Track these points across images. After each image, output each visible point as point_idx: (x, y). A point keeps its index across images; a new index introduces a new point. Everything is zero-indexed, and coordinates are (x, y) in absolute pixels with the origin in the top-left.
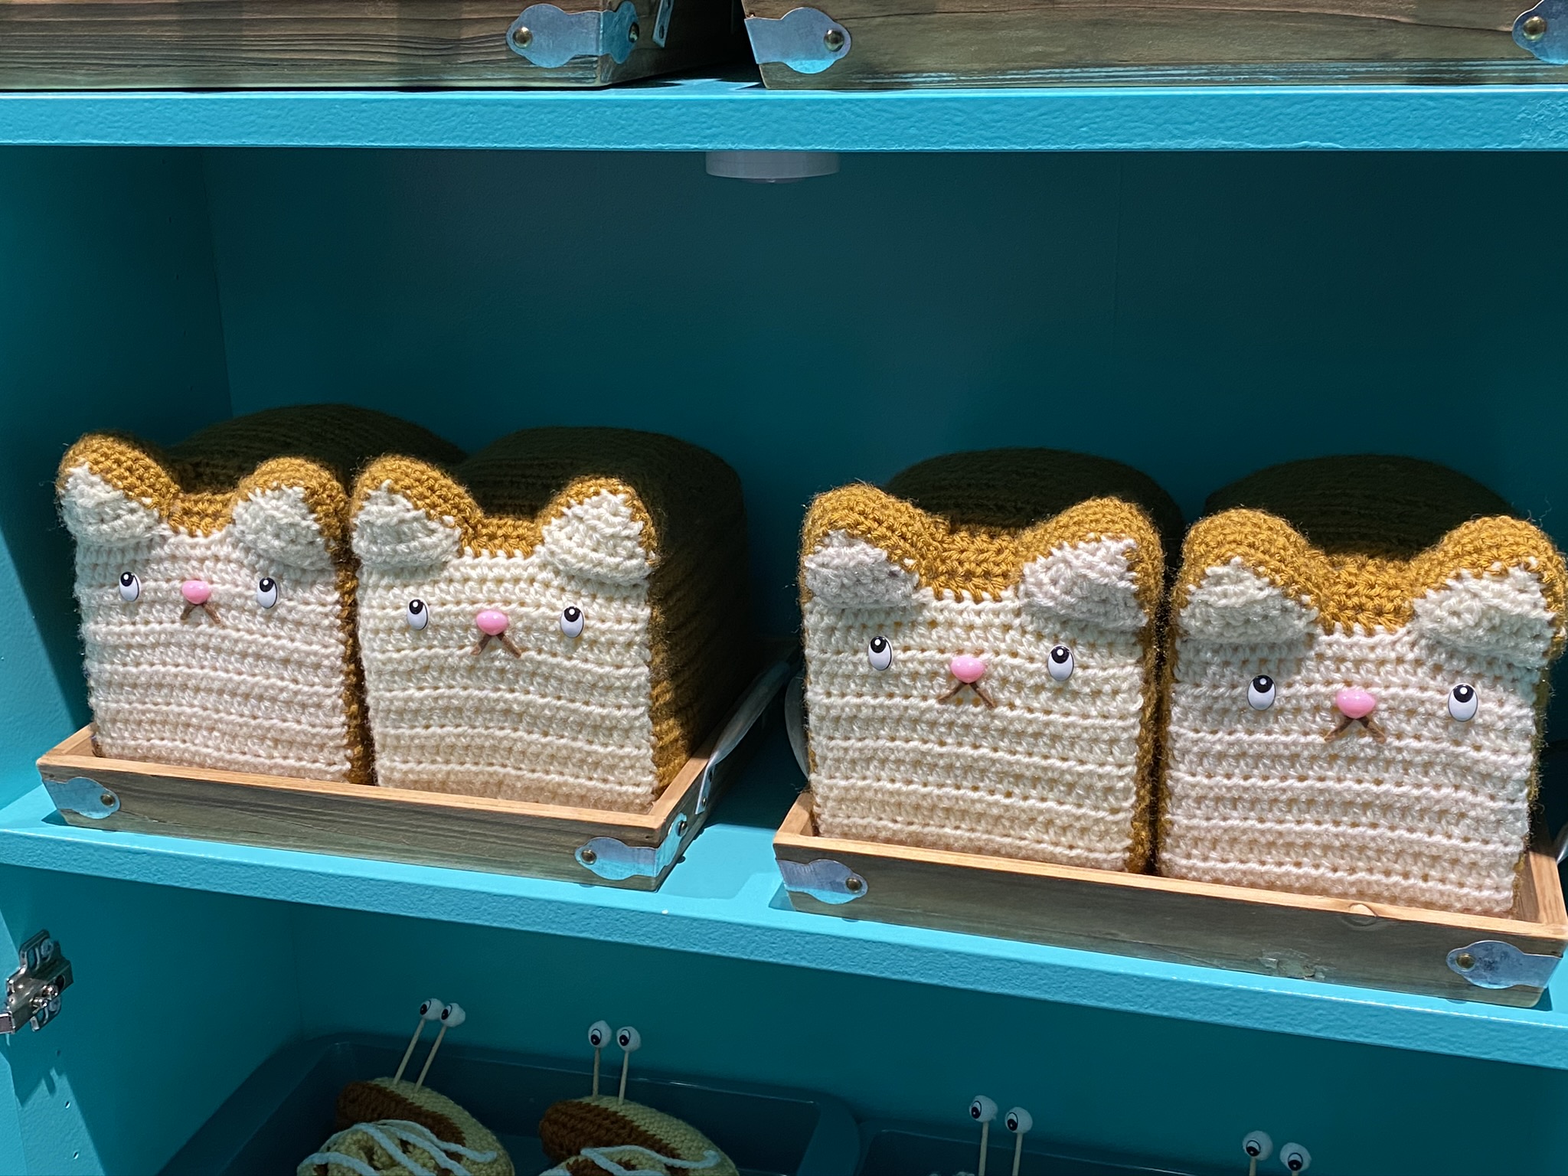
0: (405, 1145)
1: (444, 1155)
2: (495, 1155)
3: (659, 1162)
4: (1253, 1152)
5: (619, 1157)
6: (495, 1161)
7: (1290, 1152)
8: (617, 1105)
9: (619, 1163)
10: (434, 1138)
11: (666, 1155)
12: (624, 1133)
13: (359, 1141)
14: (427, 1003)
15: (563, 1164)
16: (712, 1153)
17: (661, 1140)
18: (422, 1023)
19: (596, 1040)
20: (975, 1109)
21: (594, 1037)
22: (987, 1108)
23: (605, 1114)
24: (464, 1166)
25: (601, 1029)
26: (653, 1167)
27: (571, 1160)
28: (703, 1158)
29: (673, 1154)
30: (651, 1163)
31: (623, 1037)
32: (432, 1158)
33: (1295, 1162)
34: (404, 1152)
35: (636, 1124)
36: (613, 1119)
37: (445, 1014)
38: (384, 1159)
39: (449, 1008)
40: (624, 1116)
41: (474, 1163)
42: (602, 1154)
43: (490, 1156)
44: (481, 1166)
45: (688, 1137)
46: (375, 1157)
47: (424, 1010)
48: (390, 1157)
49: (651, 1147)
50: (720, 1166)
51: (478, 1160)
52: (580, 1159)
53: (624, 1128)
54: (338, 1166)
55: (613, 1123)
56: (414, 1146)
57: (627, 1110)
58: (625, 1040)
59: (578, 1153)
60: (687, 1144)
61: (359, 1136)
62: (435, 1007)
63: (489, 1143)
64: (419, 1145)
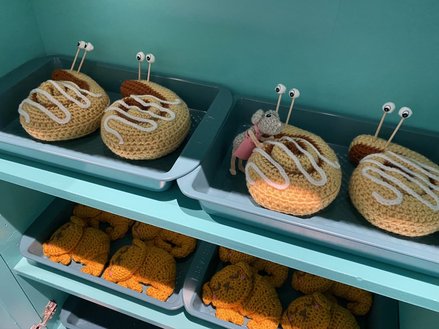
0: (66, 89)
1: (80, 93)
2: (101, 95)
3: (159, 101)
4: (387, 110)
5: (144, 98)
6: (101, 97)
7: (404, 110)
8: (147, 83)
9: (144, 100)
10: (78, 88)
11: (162, 99)
12: (148, 91)
13: (48, 86)
14: (80, 42)
15: (123, 99)
16: (178, 100)
17: (161, 95)
18: (79, 50)
19: (139, 58)
20: (278, 89)
21: (138, 57)
22: (282, 88)
23: (142, 85)
24: (88, 98)
25: (141, 54)
26: (155, 102)
27: (126, 98)
28: (175, 101)
29: (164, 99)
30: (155, 101)
31: (148, 57)
32: (75, 94)
33: (405, 114)
34: (66, 92)
35: (152, 89)
36: (144, 86)
37: (86, 46)
38: (57, 92)
39: (87, 44)
40: (148, 86)
41: (92, 97)
42: (139, 98)
43: (98, 95)
44: (95, 98)
45: (170, 94)
46: (54, 91)
47: (79, 44)
48: (59, 92)
49: (157, 97)
50: (180, 105)
51: (94, 96)
52: (129, 98)
53: (148, 90)
54: (39, 93)
55: (144, 88)
56: (70, 89)
57: (150, 84)
58: (149, 59)
59: (129, 96)
60: (170, 96)
61: (48, 84)
62: (82, 44)
63: (100, 92)
64: (71, 89)
